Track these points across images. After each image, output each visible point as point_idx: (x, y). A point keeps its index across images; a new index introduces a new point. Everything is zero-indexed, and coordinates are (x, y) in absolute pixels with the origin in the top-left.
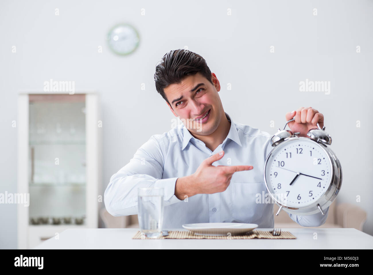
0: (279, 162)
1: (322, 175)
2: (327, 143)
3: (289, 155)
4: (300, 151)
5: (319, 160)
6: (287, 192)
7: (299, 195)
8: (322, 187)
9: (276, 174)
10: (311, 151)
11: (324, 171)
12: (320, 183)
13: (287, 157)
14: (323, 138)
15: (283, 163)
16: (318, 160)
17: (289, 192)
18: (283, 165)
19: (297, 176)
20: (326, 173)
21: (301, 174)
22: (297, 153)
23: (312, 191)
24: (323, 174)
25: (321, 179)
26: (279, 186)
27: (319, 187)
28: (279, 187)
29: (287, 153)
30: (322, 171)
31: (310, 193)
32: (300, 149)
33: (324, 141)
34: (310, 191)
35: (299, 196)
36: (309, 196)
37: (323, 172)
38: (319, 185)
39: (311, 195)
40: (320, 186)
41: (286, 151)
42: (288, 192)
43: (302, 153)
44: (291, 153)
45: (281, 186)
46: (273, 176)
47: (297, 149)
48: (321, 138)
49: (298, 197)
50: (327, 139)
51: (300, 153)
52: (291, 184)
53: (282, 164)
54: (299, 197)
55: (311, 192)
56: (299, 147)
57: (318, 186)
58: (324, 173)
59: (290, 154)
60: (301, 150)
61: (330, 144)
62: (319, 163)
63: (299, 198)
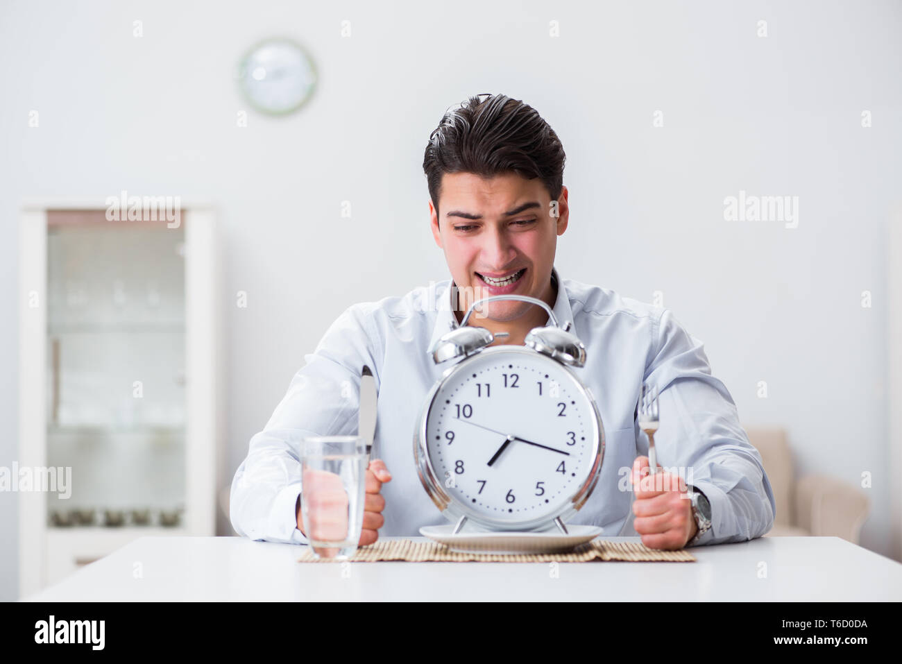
0: (458, 406)
1: (568, 444)
2: (575, 364)
3: (484, 389)
4: (512, 381)
5: (562, 406)
6: (479, 481)
7: (511, 491)
8: (569, 473)
9: (450, 436)
10: (540, 384)
11: (574, 434)
12: (563, 463)
13: (479, 395)
14: (565, 350)
15: (468, 410)
16: (559, 405)
17: (484, 482)
18: (467, 413)
19: (507, 442)
20: (578, 438)
21: (517, 439)
22: (506, 385)
23: (542, 483)
24: (572, 442)
25: (567, 454)
26: (458, 467)
27: (562, 473)
28: (460, 470)
29: (479, 385)
30: (569, 433)
31: (537, 487)
32: (512, 376)
33: (568, 357)
34: (538, 483)
35: (511, 493)
36: (537, 495)
37: (571, 435)
38: (562, 469)
39: (540, 491)
40: (564, 471)
41: (477, 380)
42: (481, 484)
43: (517, 387)
44: (488, 385)
45: (464, 467)
46: (444, 441)
47: (505, 376)
48: (560, 349)
49: (508, 495)
50: (575, 352)
51: (513, 386)
52: (490, 464)
53: (465, 412)
54: (510, 497)
55: (540, 485)
56: (509, 372)
57: (558, 470)
58: (572, 438)
59: (487, 387)
60: (515, 378)
61: (582, 366)
62: (560, 415)
63: (510, 499)
